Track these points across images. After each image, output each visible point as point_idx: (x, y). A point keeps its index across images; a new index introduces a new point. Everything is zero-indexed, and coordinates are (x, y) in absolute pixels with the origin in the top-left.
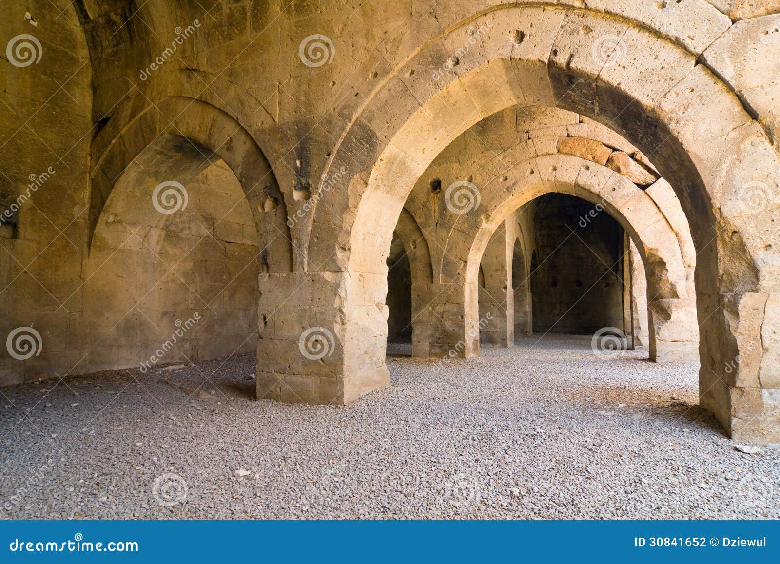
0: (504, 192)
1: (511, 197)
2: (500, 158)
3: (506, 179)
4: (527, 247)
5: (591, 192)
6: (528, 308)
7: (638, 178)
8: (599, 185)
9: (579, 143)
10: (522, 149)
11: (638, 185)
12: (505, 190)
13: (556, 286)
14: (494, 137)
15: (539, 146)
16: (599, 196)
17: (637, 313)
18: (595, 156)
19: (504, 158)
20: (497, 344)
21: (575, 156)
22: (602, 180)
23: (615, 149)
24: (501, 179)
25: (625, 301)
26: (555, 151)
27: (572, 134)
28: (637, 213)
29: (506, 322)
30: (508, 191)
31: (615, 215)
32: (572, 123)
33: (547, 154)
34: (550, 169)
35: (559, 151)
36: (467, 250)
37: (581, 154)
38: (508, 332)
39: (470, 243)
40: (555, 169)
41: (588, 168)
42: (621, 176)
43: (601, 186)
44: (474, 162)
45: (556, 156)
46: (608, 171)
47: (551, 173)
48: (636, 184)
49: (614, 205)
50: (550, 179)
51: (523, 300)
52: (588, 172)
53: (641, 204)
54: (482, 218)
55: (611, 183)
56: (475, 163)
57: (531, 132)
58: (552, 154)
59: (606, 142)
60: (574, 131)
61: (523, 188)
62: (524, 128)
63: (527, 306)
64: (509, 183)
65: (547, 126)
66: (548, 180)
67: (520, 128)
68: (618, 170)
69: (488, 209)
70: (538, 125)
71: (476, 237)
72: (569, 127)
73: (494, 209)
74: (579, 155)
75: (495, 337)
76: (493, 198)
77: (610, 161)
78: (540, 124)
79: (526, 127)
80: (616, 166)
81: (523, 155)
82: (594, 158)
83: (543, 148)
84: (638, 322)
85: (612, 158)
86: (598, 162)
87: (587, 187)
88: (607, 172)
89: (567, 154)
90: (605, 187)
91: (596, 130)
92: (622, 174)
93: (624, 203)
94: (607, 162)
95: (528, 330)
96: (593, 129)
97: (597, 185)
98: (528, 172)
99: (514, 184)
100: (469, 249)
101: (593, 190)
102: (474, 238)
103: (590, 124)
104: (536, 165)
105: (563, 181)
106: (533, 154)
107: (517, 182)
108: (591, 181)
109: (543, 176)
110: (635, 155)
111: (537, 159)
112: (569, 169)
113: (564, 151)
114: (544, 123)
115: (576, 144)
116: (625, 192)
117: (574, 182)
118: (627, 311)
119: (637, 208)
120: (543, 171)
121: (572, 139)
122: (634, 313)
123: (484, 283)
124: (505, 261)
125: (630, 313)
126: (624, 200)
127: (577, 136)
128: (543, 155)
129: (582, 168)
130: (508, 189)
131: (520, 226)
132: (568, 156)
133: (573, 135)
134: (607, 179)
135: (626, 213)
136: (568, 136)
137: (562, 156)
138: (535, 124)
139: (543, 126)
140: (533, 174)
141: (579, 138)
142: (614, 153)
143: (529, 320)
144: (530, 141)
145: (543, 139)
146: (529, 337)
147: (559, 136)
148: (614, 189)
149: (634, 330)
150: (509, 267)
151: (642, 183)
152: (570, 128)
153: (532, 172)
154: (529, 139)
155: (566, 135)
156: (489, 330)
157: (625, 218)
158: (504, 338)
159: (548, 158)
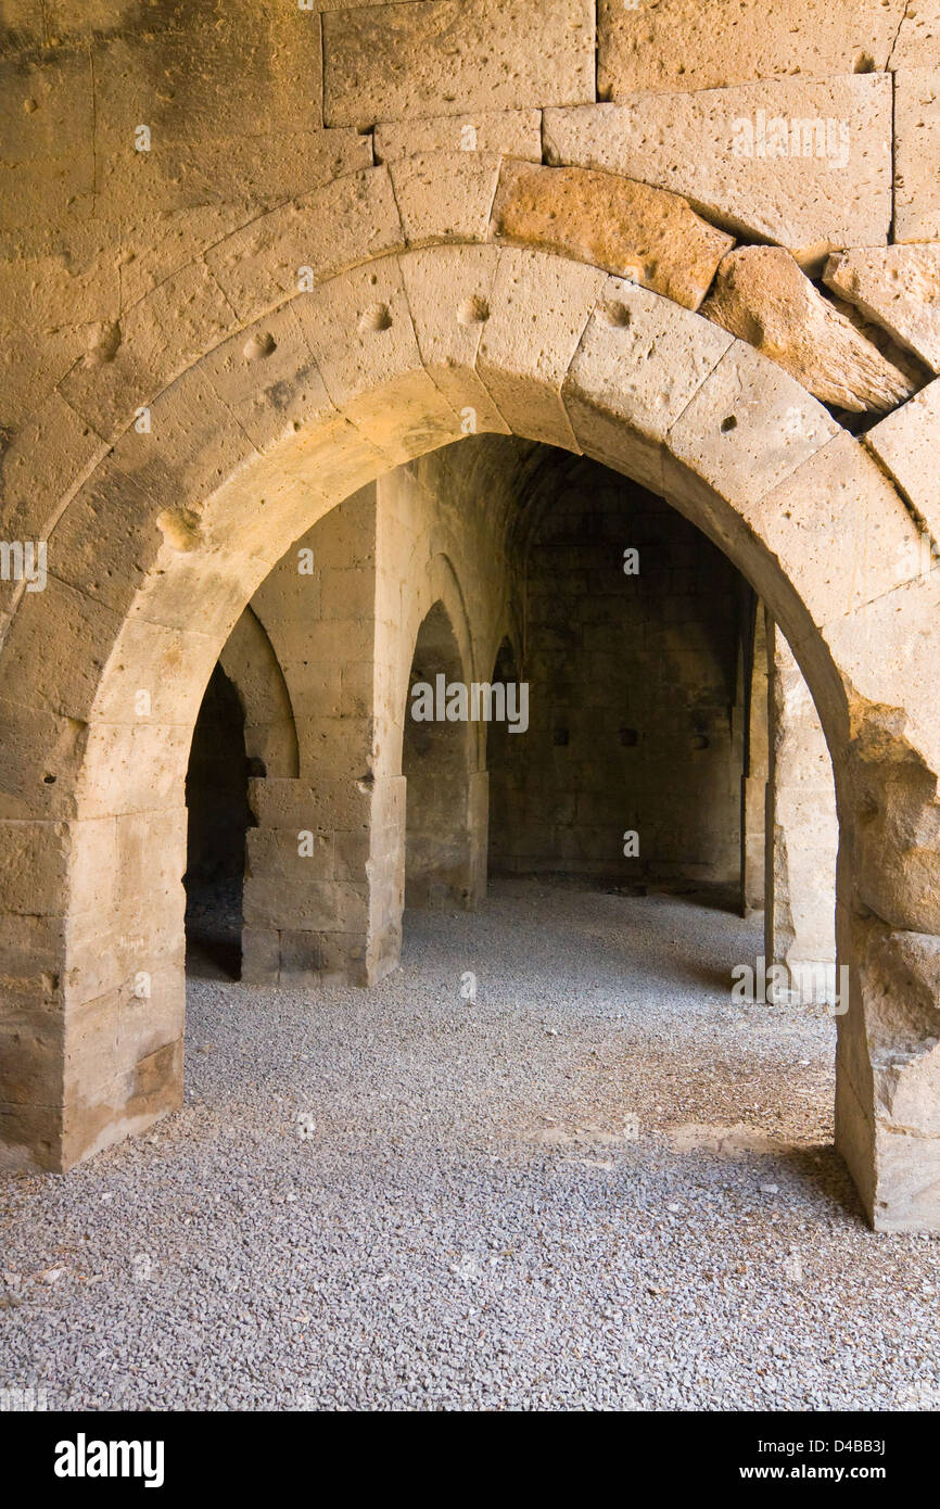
0: (260, 408)
1: (290, 431)
2: (246, 244)
3: (270, 347)
4: (478, 629)
5: (634, 433)
6: (473, 816)
7: (838, 374)
8: (667, 398)
9: (591, 193)
10: (339, 207)
11: (837, 411)
12: (262, 398)
13: (566, 743)
14: (225, 144)
15: (416, 197)
16: (664, 448)
17: (787, 882)
18: (655, 263)
19: (263, 244)
20: (333, 972)
21: (570, 255)
22: (683, 376)
23: (744, 237)
24: (249, 349)
25: (749, 808)
26: (486, 229)
27: (564, 150)
28: (824, 540)
29: (366, 899)
30: (277, 404)
31: (730, 543)
32: (567, 98)
33: (451, 240)
34: (463, 312)
35: (502, 230)
36: (92, 671)
37: (597, 249)
38: (371, 932)
39: (105, 639)
40: (482, 314)
41: (623, 317)
42: (765, 363)
43: (679, 405)
44: (133, 257)
45: (488, 251)
46: (710, 338)
47: (466, 332)
48: (826, 404)
49: (727, 495)
50: (460, 360)
51: (457, 796)
52: (625, 336)
53: (842, 497)
54: (159, 523)
55: (721, 392)
56: (135, 265)
57: (386, 131)
58: (474, 241)
59: (708, 198)
60: (570, 141)
61: (343, 396)
62: (356, 111)
63: (470, 814)
64: (281, 368)
65: (453, 107)
66: (452, 364)
67: (338, 110)
68: (754, 333)
69: (186, 481)
70: (415, 100)
71: (133, 611)
72: (551, 118)
73: (213, 488)
74: (588, 255)
75: (326, 947)
76: (209, 435)
77: (720, 288)
78: (426, 93)
79: (365, 106)
80: (747, 312)
81: (348, 237)
82: (651, 271)
83: (432, 210)
84: (788, 912)
85: (730, 274)
86: (667, 293)
87: (616, 406)
88: (706, 342)
89: (538, 244)
90: (693, 410)
91: (668, 140)
92: (771, 356)
93: (769, 487)
94: (709, 295)
95: (470, 890)
96: (652, 130)
97: (658, 400)
98: (367, 321)
99: (302, 374)
100: (99, 665)
101: (641, 420)
102: (122, 615)
103: (641, 107)
104: (403, 289)
105: (517, 370)
106: (387, 237)
107: (315, 364)
108: (634, 379)
109: (427, 344)
110: (828, 268)
111: (408, 261)
112: (544, 318)
113: (523, 229)
114: (442, 89)
115: (579, 197)
116: (778, 441)
117: (561, 381)
118: (755, 839)
119: (824, 516)
120: (430, 320)
121: (560, 176)
122: (778, 881)
123: (298, 762)
124: (370, 685)
125: (763, 842)
126: (770, 474)
127: (583, 161)
128: (433, 243)
129: (599, 315)
130: (279, 396)
131: (451, 566)
132: (542, 256)
133: (567, 157)
134: (703, 370)
135: (776, 537)
136: (544, 162)
137: (514, 253)
138: (401, 96)
139: (437, 104)
140: (387, 333)
141: (591, 175)
142: (739, 252)
143: (473, 858)
144: (380, 171)
145: (434, 169)
146: (470, 911)
147: (509, 158)
148: (730, 424)
149: (775, 936)
150: (390, 705)
151: (851, 399)
152: (558, 124)
153: (385, 322)
154: (377, 162)
155: (538, 154)
156: (308, 925)
157: (773, 559)
158: (357, 952)
159: (455, 258)
